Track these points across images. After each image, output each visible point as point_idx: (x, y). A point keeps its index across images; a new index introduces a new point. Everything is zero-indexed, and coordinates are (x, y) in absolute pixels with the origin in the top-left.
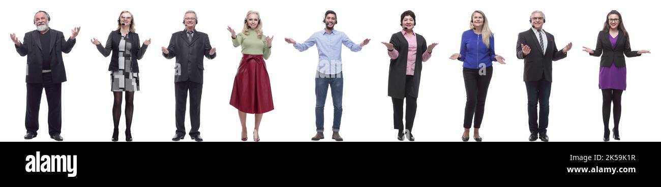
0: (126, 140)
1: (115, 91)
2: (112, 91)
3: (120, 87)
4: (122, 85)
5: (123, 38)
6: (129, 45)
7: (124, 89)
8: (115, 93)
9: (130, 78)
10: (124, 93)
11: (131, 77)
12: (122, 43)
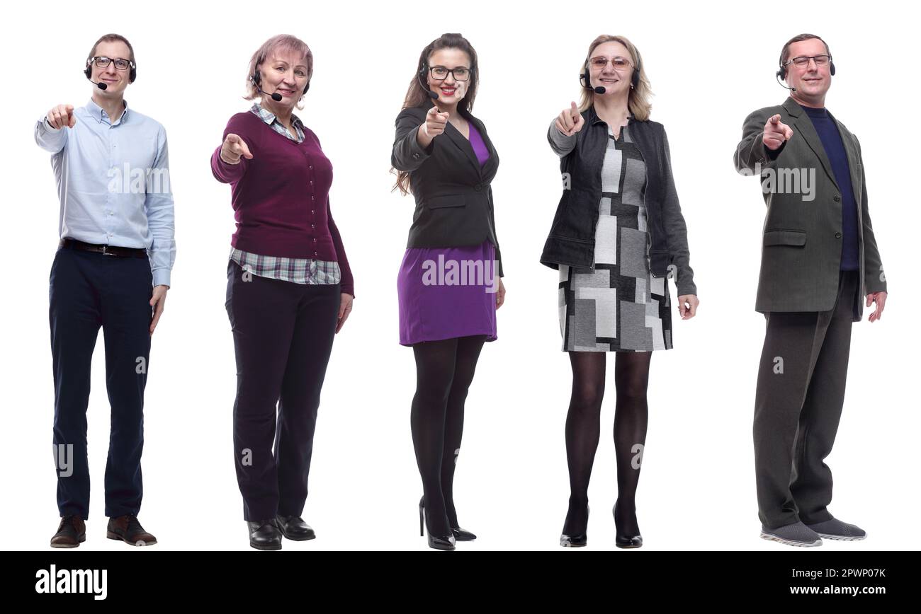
0: (620, 542)
1: (577, 349)
2: (566, 349)
3: (599, 334)
4: (606, 327)
5: (611, 142)
6: (638, 168)
7: (613, 343)
8: (576, 359)
9: (637, 300)
10: (611, 358)
11: (641, 296)
12: (613, 160)
